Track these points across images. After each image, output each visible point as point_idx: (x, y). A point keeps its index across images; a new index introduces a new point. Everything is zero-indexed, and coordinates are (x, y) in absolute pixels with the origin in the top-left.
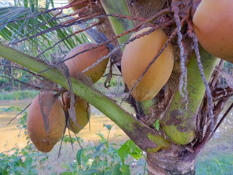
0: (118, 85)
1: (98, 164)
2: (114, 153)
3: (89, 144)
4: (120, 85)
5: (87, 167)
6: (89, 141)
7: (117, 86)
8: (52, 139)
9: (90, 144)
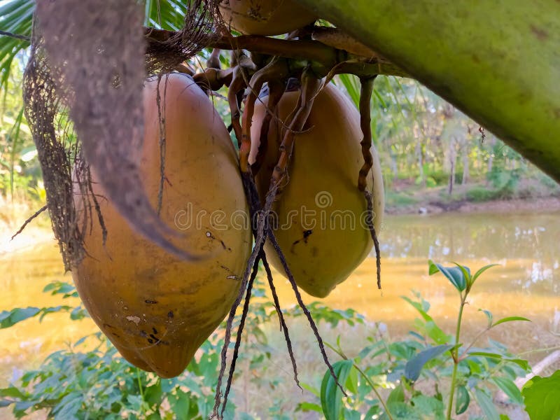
0: (449, 181)
1: (409, 403)
2: (467, 376)
3: (378, 333)
4: (456, 181)
5: (373, 405)
6: (377, 325)
7: (446, 183)
8: (171, 315)
9: (381, 336)
